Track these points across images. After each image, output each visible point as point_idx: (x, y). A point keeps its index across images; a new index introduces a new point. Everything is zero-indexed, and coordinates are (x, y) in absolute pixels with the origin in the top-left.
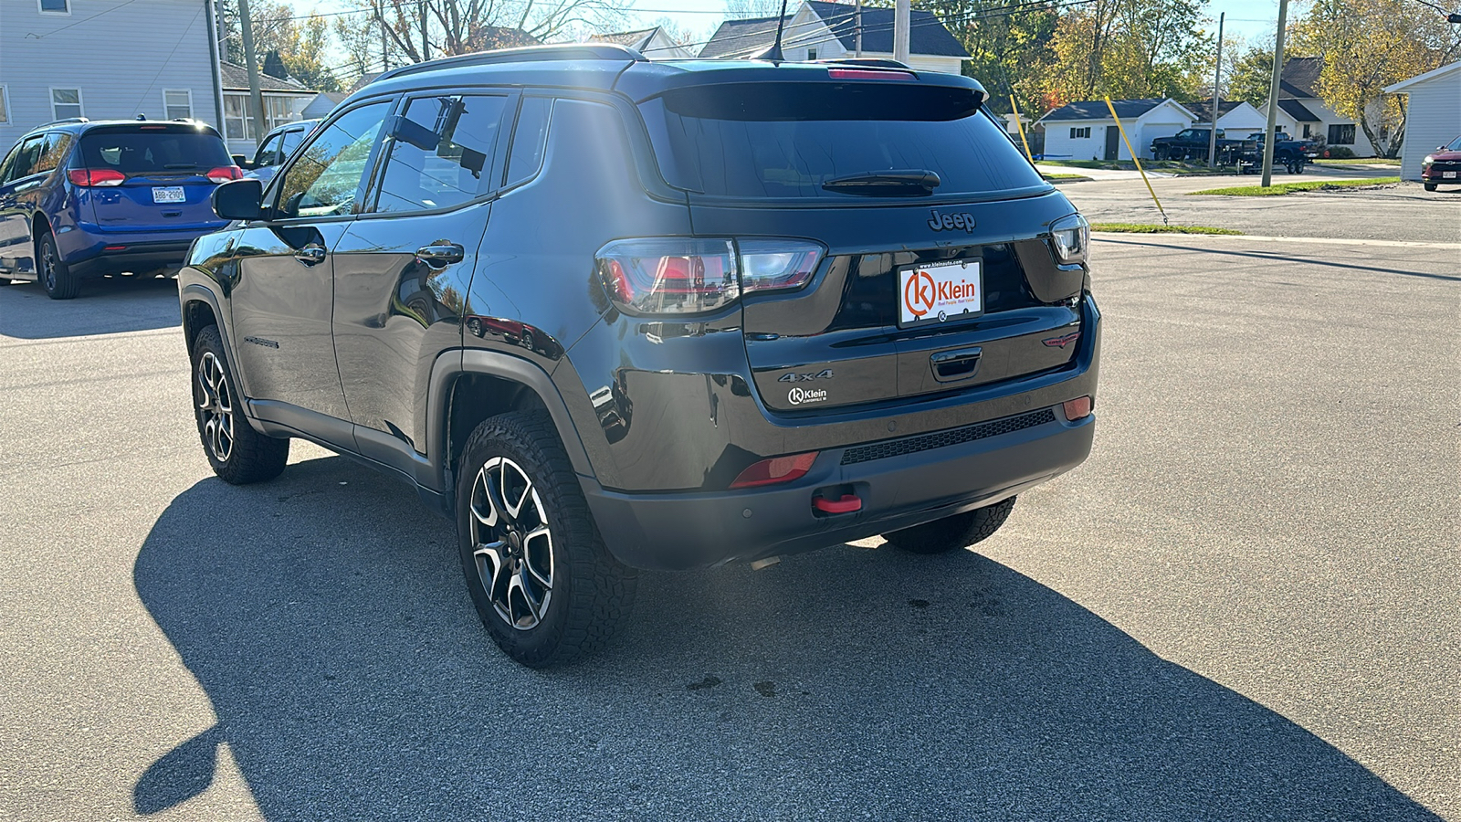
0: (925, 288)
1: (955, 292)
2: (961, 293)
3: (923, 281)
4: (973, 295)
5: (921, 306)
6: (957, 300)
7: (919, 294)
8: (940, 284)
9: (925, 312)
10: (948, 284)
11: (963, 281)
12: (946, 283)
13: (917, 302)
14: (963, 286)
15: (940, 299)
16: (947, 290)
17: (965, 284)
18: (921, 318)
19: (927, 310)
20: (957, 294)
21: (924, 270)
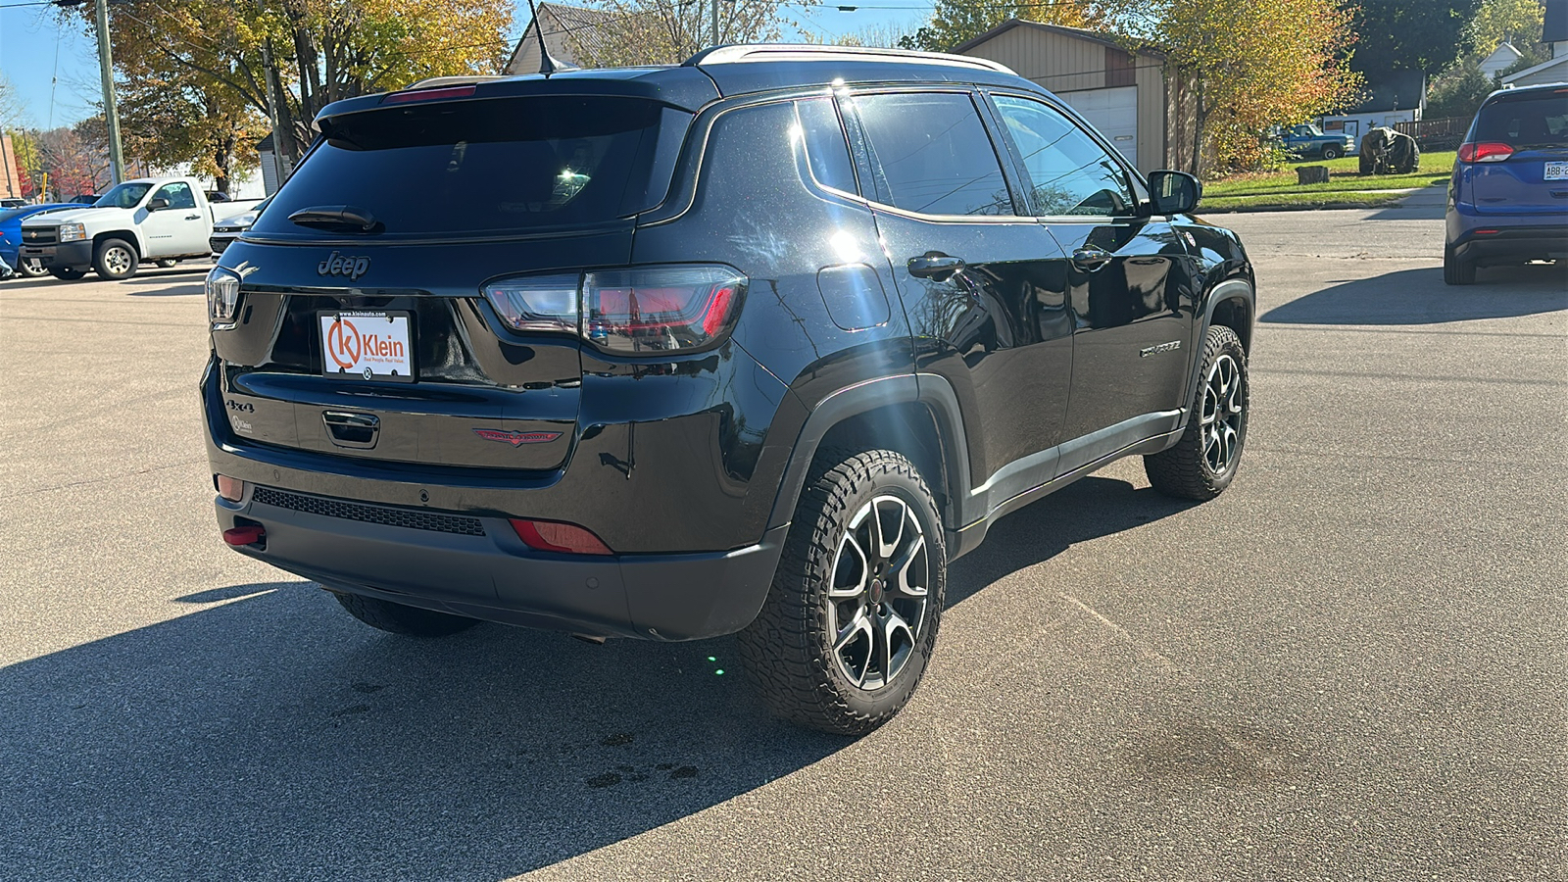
0: (349, 338)
1: (381, 348)
2: (388, 351)
3: (347, 331)
4: (402, 355)
5: (346, 359)
6: (384, 358)
7: (344, 345)
8: (364, 336)
9: (350, 366)
10: (373, 338)
11: (390, 337)
12: (371, 336)
13: (342, 352)
14: (390, 343)
15: (366, 354)
16: (372, 344)
17: (392, 341)
18: (347, 371)
19: (353, 363)
20: (384, 352)
21: (346, 318)
